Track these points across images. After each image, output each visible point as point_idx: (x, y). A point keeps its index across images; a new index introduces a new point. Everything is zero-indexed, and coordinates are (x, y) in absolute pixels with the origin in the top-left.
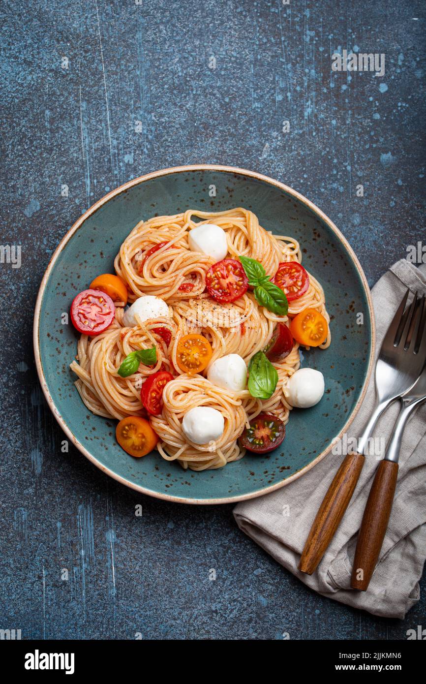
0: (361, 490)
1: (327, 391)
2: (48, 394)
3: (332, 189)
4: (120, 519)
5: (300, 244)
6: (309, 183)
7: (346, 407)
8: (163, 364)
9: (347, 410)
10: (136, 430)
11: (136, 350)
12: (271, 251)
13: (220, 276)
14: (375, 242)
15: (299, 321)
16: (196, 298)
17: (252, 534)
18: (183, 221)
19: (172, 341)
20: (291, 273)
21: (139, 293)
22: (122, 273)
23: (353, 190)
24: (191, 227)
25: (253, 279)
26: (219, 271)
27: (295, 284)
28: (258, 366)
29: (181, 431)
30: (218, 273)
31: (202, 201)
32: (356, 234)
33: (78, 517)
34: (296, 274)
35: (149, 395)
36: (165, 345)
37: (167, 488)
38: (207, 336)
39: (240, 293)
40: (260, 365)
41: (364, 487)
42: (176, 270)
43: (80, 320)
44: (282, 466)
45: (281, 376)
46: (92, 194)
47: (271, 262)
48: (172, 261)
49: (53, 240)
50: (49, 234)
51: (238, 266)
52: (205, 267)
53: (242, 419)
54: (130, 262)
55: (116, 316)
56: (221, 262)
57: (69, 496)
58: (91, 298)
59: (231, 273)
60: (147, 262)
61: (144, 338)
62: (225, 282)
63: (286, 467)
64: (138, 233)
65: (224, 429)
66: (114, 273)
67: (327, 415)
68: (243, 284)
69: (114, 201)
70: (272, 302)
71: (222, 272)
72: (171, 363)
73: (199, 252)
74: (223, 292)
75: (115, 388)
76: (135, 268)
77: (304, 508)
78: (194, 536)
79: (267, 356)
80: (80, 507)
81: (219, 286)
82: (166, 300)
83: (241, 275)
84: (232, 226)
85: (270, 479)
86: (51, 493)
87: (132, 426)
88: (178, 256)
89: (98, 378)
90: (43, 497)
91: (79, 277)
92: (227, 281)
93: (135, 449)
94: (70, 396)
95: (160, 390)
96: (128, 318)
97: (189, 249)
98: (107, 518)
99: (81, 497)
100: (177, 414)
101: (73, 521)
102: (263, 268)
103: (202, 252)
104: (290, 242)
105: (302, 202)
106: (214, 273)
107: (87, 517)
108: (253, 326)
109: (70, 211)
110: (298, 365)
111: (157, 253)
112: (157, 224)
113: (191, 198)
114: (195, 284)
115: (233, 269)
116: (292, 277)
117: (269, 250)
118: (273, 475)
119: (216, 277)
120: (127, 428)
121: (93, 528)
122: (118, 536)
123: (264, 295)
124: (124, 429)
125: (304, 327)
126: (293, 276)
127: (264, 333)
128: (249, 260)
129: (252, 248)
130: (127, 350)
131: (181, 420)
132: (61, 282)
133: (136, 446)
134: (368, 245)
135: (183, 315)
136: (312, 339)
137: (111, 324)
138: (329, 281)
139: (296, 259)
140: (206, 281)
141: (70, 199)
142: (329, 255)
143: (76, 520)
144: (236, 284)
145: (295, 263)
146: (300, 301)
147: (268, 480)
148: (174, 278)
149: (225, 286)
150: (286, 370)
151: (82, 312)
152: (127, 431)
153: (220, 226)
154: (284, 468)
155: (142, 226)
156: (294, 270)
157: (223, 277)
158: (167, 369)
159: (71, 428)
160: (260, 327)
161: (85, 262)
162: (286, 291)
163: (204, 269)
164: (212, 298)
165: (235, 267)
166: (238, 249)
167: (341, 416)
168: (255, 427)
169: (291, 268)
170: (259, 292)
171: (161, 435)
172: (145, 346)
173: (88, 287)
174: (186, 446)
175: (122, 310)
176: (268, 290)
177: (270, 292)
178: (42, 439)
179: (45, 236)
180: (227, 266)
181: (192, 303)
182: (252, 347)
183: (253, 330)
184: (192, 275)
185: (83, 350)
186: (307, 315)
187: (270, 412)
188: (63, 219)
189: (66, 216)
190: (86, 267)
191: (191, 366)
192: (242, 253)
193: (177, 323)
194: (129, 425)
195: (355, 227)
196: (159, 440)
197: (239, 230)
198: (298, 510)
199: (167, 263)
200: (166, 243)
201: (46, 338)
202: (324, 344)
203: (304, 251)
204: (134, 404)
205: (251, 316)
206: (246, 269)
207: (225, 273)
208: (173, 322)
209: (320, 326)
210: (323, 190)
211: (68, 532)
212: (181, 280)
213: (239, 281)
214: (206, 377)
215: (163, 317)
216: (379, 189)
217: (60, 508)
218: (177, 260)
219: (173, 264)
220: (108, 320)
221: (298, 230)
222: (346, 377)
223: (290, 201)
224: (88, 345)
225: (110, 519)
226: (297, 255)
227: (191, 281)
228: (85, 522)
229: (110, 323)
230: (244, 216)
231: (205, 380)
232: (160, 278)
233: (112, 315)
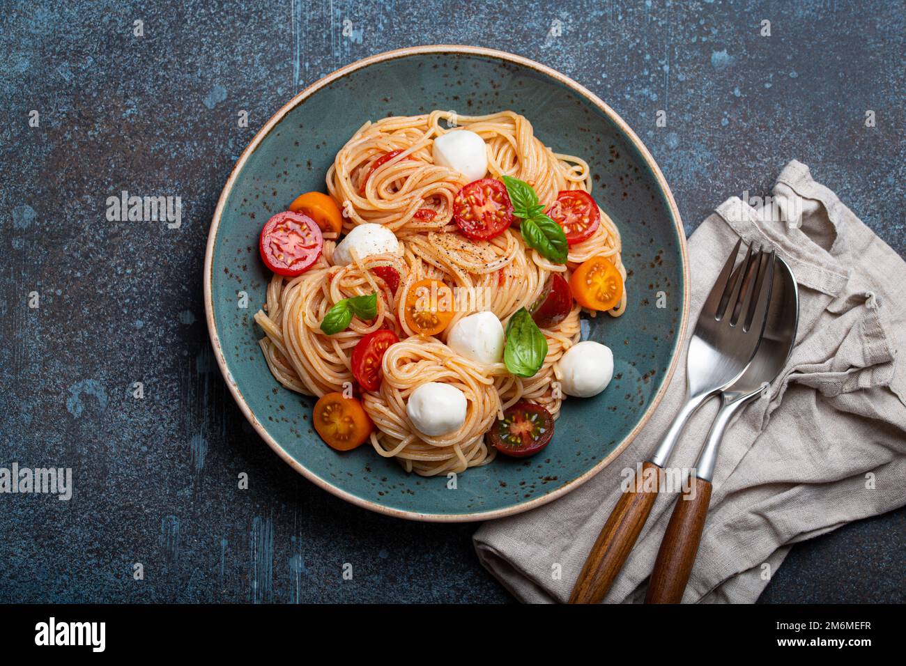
0: (658, 520)
1: (617, 376)
2: (219, 352)
3: (640, 96)
4: (311, 541)
5: (591, 168)
6: (609, 86)
7: (642, 397)
8: (386, 321)
9: (642, 402)
10: (342, 412)
11: (348, 297)
12: (548, 171)
13: (474, 202)
14: (697, 173)
15: (582, 272)
16: (438, 231)
17: (498, 571)
18: (427, 125)
19: (400, 288)
20: (575, 206)
21: (359, 219)
22: (336, 191)
23: (671, 100)
24: (438, 133)
25: (520, 208)
26: (473, 194)
27: (580, 221)
28: (520, 332)
29: (406, 415)
30: (472, 197)
31: (456, 98)
32: (671, 161)
33: (252, 533)
34: (583, 207)
35: (363, 361)
36: (390, 294)
37: (380, 496)
38: (451, 284)
39: (501, 227)
40: (522, 329)
41: (662, 515)
42: (412, 190)
43: (273, 253)
44: (546, 476)
45: (552, 349)
46: (301, 82)
47: (548, 187)
48: (406, 178)
49: (243, 143)
50: (237, 135)
51: (501, 189)
52: (453, 187)
53: (493, 406)
54: (347, 176)
55: (324, 252)
56: (477, 182)
57: (241, 504)
58: (289, 224)
59: (490, 198)
60: (372, 177)
61: (361, 281)
62: (480, 211)
63: (552, 477)
64: (362, 137)
65: (467, 417)
66: (325, 191)
67: (615, 409)
68: (506, 215)
69: (331, 88)
70: (546, 243)
71: (477, 196)
72: (398, 319)
73: (446, 167)
74: (476, 224)
75: (316, 349)
76: (355, 185)
77: (574, 539)
78: (415, 571)
79: (533, 317)
80: (256, 520)
81: (472, 215)
82: (395, 232)
83: (504, 202)
84: (495, 135)
85: (527, 493)
86: (216, 497)
87: (336, 406)
88: (416, 171)
89: (292, 334)
90: (203, 502)
91: (275, 194)
92: (484, 209)
93: (338, 439)
94: (251, 359)
95: (378, 356)
96: (341, 254)
97: (433, 163)
98: (294, 538)
99: (258, 506)
100: (400, 390)
101: (244, 539)
102: (536, 194)
103: (451, 168)
104: (576, 164)
105: (596, 106)
106: (465, 196)
107: (264, 535)
108: (517, 274)
109: (268, 104)
110: (578, 337)
111: (386, 164)
112: (390, 127)
113: (439, 93)
114: (438, 212)
115: (492, 192)
116: (576, 212)
117: (546, 170)
118: (533, 487)
119: (468, 202)
120: (329, 408)
121: (272, 550)
122: (307, 565)
123: (534, 231)
124: (326, 410)
125: (589, 282)
126: (578, 210)
127: (531, 286)
128: (516, 182)
129: (521, 166)
130: (336, 296)
131: (406, 400)
132: (249, 198)
133: (340, 435)
134: (688, 178)
135: (419, 253)
136: (599, 300)
137: (315, 263)
138: (629, 222)
139: (583, 187)
140: (454, 208)
141: (270, 87)
142: (631, 184)
143: (248, 537)
144: (496, 214)
145: (582, 192)
146: (586, 246)
147: (525, 494)
148: (409, 201)
149: (480, 216)
150: (560, 342)
151: (276, 241)
152: (329, 412)
153: (479, 133)
154: (548, 479)
155: (368, 129)
156: (579, 202)
157: (478, 203)
158: (391, 328)
159: (249, 402)
160: (526, 278)
161: (285, 173)
162: (566, 230)
163: (452, 191)
164: (460, 233)
165: (496, 191)
166: (502, 166)
167: (634, 411)
168: (511, 420)
169: (576, 200)
170: (528, 229)
171: (377, 420)
172: (361, 293)
173: (287, 208)
174: (411, 438)
175: (333, 244)
176: (540, 226)
177: (543, 228)
178: (208, 420)
179: (231, 137)
180: (484, 189)
181: (432, 237)
182: (514, 305)
183: (516, 280)
184: (435, 199)
185: (274, 297)
186: (595, 266)
187: (533, 399)
188: (259, 114)
189: (263, 110)
190: (285, 180)
191: (424, 324)
192: (508, 172)
193: (409, 265)
194: (332, 404)
195: (670, 151)
196: (374, 428)
197: (505, 141)
198: (566, 541)
199: (400, 179)
200: (400, 152)
201: (222, 274)
202: (615, 309)
203: (596, 177)
204: (341, 375)
205: (514, 261)
206: (511, 193)
207: (481, 197)
208: (403, 261)
209: (613, 282)
210: (627, 97)
211: (236, 554)
212: (418, 204)
213: (500, 210)
214: (445, 343)
215: (389, 254)
216: (707, 101)
217: (228, 520)
218: (415, 177)
219: (409, 181)
220: (312, 256)
221: (588, 148)
222: (644, 356)
223: (579, 103)
224: (282, 291)
225: (297, 540)
226: (585, 182)
227: (431, 207)
228: (262, 542)
229: (314, 259)
230: (512, 122)
231: (444, 346)
232: (389, 200)
233: (318, 249)
